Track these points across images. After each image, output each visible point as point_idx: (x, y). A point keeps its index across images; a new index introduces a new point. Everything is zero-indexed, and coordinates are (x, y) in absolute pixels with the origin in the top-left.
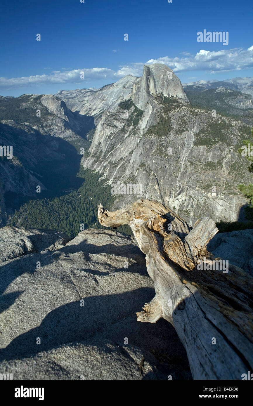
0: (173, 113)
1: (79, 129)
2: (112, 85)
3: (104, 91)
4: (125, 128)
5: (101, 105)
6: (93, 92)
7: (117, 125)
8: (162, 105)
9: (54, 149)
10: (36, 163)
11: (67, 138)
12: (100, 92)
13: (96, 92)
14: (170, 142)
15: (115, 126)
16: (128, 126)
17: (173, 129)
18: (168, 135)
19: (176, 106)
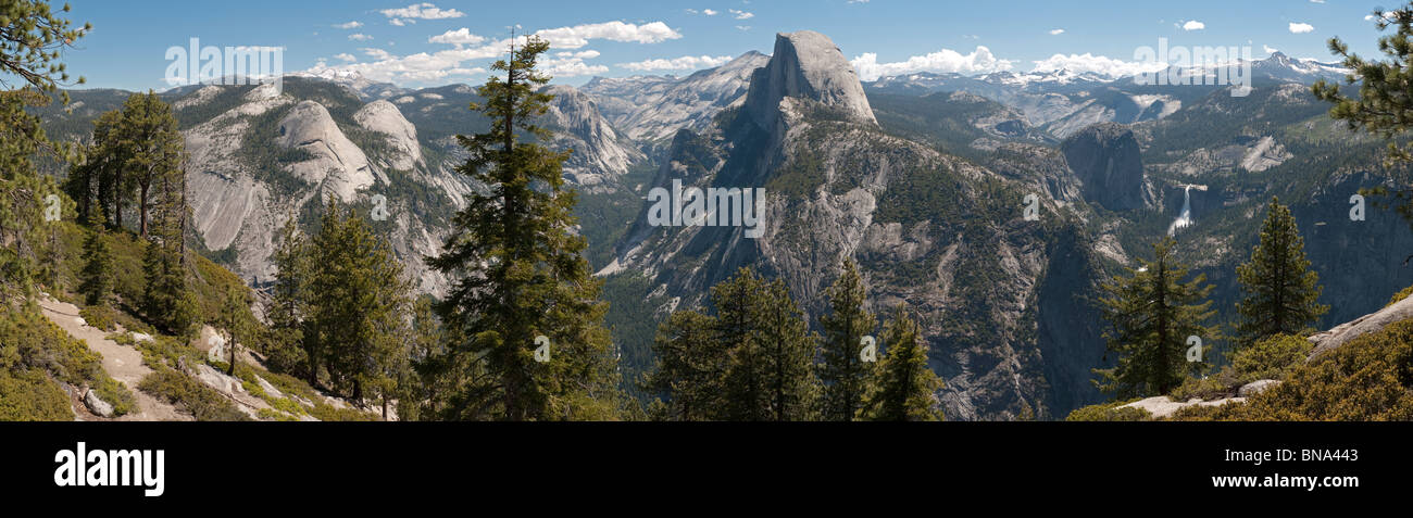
0: (827, 143)
1: (623, 168)
5: (684, 115)
8: (806, 125)
11: (591, 186)
14: (816, 211)
17: (825, 181)
18: (814, 196)
19: (839, 128)
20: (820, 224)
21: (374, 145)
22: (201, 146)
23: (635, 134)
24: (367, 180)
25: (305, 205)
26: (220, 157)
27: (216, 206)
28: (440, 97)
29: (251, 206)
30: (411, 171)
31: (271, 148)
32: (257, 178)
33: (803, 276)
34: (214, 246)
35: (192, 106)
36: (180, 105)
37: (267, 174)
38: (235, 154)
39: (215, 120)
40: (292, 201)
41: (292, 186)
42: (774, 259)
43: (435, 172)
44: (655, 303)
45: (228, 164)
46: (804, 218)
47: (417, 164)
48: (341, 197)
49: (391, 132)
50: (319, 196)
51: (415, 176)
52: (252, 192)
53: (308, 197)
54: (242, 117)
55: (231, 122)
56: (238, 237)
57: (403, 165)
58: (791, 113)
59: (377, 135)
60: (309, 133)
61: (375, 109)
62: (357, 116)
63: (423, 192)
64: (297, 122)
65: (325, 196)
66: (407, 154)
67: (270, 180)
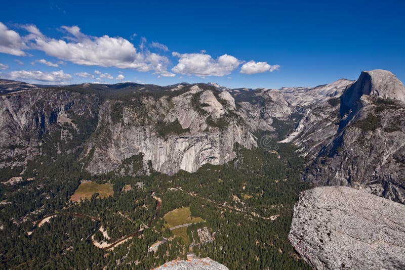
1: (290, 114)
9: (269, 123)
10: (256, 130)
11: (280, 118)
21: (224, 103)
22: (179, 102)
23: (294, 104)
24: (223, 112)
25: (207, 118)
26: (185, 105)
27: (184, 117)
28: (239, 91)
29: (193, 117)
31: (199, 103)
32: (195, 110)
34: (184, 128)
35: (176, 91)
36: (172, 90)
37: (197, 109)
38: (189, 104)
39: (183, 94)
40: (204, 117)
41: (204, 113)
43: (238, 111)
47: (235, 109)
48: (216, 117)
50: (210, 117)
51: (234, 112)
52: (193, 114)
53: (208, 116)
54: (190, 94)
55: (187, 95)
56: (190, 125)
57: (232, 109)
59: (225, 100)
60: (209, 99)
61: (224, 94)
62: (219, 95)
63: (236, 116)
64: (206, 96)
65: (212, 116)
66: (232, 106)
67: (198, 111)
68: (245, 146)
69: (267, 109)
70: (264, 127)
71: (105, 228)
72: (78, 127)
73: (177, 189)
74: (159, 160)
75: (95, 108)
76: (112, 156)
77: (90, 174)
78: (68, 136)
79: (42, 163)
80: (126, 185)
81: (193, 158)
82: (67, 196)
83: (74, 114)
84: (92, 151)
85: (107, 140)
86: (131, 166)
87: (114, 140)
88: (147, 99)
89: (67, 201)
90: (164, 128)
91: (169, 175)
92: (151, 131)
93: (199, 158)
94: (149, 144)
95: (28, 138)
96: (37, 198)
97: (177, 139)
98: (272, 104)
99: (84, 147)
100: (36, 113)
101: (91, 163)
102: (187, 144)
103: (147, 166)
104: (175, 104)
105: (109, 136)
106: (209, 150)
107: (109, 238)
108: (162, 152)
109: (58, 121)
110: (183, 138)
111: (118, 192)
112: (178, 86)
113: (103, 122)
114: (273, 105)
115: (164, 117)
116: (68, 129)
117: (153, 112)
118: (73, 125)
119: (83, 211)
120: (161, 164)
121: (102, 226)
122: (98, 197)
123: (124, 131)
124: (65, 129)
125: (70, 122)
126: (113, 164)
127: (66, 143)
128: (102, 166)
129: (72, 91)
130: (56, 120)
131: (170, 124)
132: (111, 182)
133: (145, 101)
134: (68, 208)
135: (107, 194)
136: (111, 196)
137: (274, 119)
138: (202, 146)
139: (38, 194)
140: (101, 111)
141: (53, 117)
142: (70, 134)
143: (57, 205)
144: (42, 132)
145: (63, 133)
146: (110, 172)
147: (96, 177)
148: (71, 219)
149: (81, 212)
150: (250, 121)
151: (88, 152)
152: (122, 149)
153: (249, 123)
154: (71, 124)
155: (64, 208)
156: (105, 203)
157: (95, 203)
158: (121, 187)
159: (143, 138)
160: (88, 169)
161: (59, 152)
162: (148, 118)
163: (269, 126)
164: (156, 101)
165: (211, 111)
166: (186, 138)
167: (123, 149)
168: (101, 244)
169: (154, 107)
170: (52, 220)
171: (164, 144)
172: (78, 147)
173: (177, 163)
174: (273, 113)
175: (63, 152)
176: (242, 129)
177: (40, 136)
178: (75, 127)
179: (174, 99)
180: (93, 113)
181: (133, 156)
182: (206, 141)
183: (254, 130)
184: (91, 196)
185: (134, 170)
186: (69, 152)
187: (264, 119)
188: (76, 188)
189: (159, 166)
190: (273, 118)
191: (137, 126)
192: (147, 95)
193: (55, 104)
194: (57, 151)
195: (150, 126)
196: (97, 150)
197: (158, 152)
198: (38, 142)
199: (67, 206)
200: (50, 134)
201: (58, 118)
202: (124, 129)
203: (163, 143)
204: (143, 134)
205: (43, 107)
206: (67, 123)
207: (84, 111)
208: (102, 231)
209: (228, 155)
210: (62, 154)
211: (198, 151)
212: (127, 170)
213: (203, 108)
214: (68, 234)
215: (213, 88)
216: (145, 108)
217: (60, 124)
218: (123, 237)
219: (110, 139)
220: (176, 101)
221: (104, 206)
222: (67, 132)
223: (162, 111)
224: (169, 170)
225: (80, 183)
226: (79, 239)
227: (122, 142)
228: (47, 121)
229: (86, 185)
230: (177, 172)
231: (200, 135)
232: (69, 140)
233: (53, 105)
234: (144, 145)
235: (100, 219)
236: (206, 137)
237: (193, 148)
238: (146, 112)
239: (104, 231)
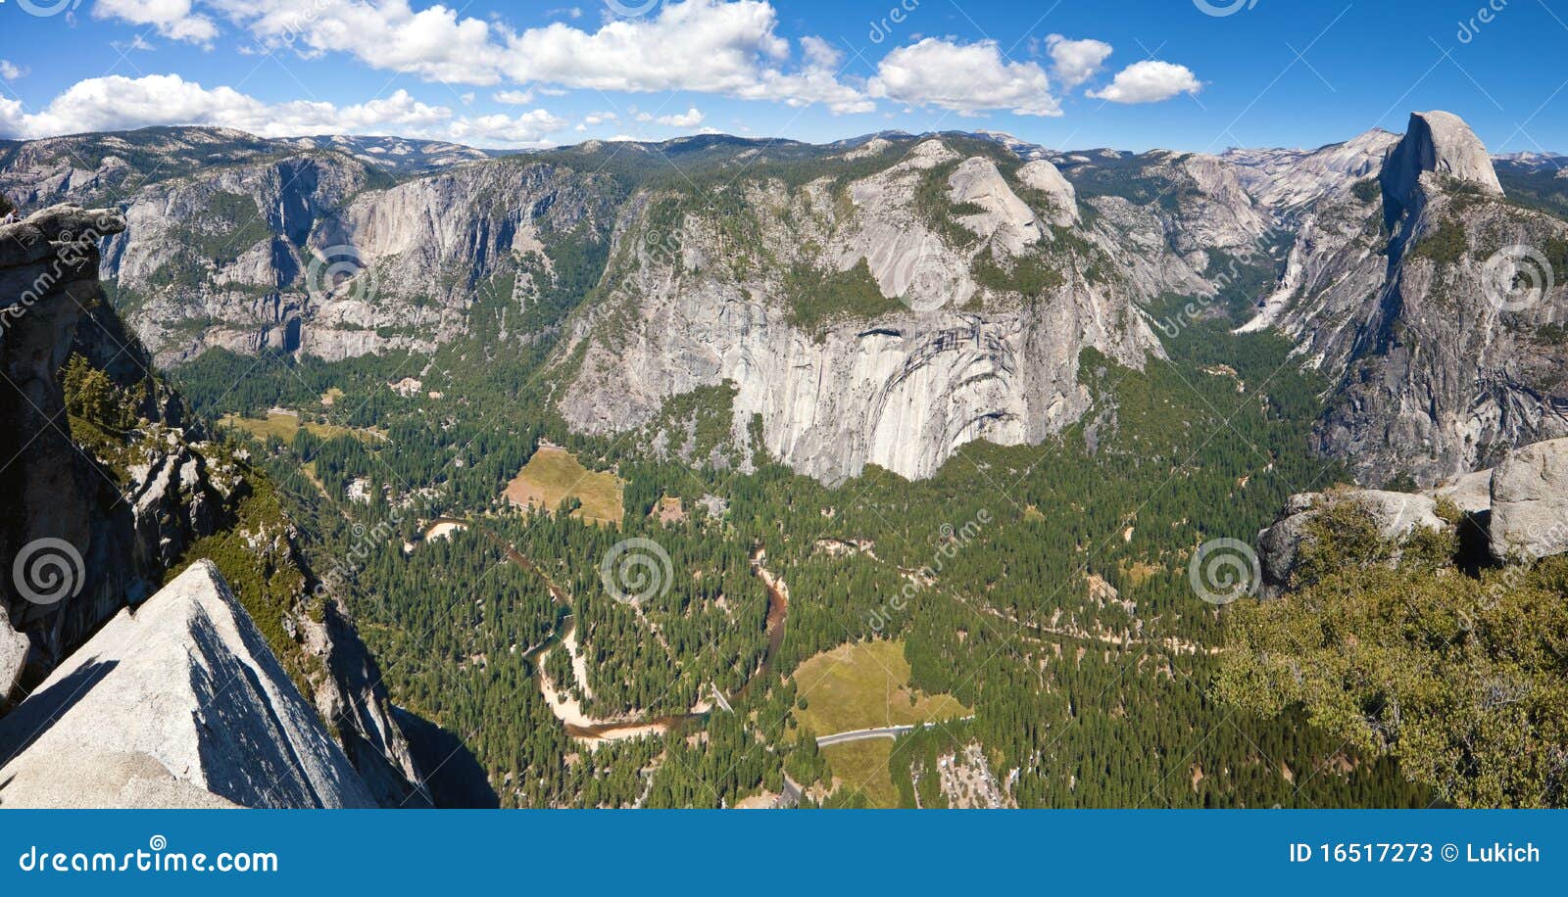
0: (1468, 214)
1: (1258, 231)
2: (1340, 145)
3: (1323, 157)
4: (1362, 239)
5: (1314, 185)
6: (1298, 157)
7: (1345, 230)
8: (1445, 196)
9: (1198, 269)
10: (1155, 296)
11: (1230, 247)
12: (1313, 158)
13: (1305, 156)
14: (1460, 276)
15: (1337, 233)
16: (1369, 235)
17: (1468, 248)
18: (1457, 261)
19: (1477, 201)
20: (1465, 289)
21: (1038, 201)
22: (873, 196)
23: (1267, 200)
24: (1033, 234)
25: (976, 257)
26: (893, 207)
27: (890, 254)
28: (1086, 159)
30: (1072, 227)
31: (946, 201)
32: (930, 228)
33: (1451, 337)
34: (888, 293)
35: (862, 158)
36: (850, 156)
37: (939, 226)
38: (909, 204)
39: (889, 171)
40: (964, 253)
41: (964, 237)
42: (1424, 320)
43: (1090, 229)
44: (1300, 359)
45: (900, 214)
46: (1451, 282)
47: (1076, 222)
48: (1010, 252)
49: (1051, 191)
50: (987, 253)
51: (1075, 232)
53: (979, 249)
54: (913, 169)
55: (902, 173)
57: (1065, 222)
58: (1430, 186)
59: (1040, 192)
60: (979, 189)
61: (1036, 168)
62: (1020, 173)
63: (1084, 247)
64: (970, 177)
65: (994, 249)
66: (1067, 211)
67: (942, 231)
68: (1120, 360)
69: (1188, 219)
70: (1181, 284)
71: (582, 640)
72: (556, 268)
73: (852, 552)
74: (791, 419)
75: (605, 214)
76: (634, 377)
77: (565, 425)
78: (530, 291)
79: (463, 358)
80: (666, 497)
81: (921, 416)
82: (499, 479)
83: (551, 228)
84: (582, 348)
85: (625, 320)
86: (690, 427)
87: (646, 321)
88: (763, 187)
89: (498, 495)
90: (815, 293)
91: (826, 482)
92: (768, 301)
93: (945, 415)
94: (758, 351)
95: (448, 284)
96: (437, 454)
97: (861, 335)
98: (1200, 201)
99: (561, 331)
100: (473, 224)
101: (574, 390)
102: (900, 357)
103: (746, 436)
104: (857, 207)
105: (634, 306)
106: (985, 383)
107: (588, 693)
108: (804, 387)
109: (513, 246)
110: (887, 333)
111: (638, 519)
112: (870, 144)
113: (622, 257)
114: (1204, 206)
115: (817, 250)
116: (533, 272)
117: (776, 231)
118: (546, 261)
119: (531, 546)
120: (796, 435)
121: (573, 633)
122: (576, 515)
123: (680, 295)
124: (525, 270)
125: (539, 252)
126: (635, 410)
127: (522, 311)
128: (601, 408)
129: (555, 165)
130: (510, 243)
131: (839, 279)
132: (622, 474)
133: (755, 196)
134: (495, 518)
135: (605, 512)
136: (613, 525)
137: (1211, 251)
138: (958, 368)
139: (442, 443)
140: (620, 224)
141: (506, 235)
142: (535, 288)
143: (473, 494)
144: (477, 272)
145: (520, 281)
146: (621, 434)
147: (579, 441)
148: (498, 559)
149: (524, 548)
150: (1131, 264)
151: (570, 351)
152: (667, 356)
153: (1127, 272)
154: (541, 258)
155: (488, 512)
156: (594, 547)
157: (567, 532)
158: (650, 500)
159: (740, 323)
160: (562, 405)
161: (503, 335)
162: (762, 252)
163: (1197, 278)
164: (792, 194)
165: (988, 230)
166: (897, 334)
167: (671, 356)
168: (562, 700)
169: (785, 216)
170: (456, 534)
171: (812, 353)
172: (548, 329)
173: (859, 436)
174: (1206, 231)
175: (512, 338)
176: (1107, 295)
177: (472, 281)
178: (548, 269)
179: (854, 188)
180: (600, 228)
181: (702, 390)
182: (972, 345)
183: (1150, 296)
184: (558, 502)
185: (697, 444)
186: (524, 339)
187: (1181, 256)
188: (526, 462)
189: (788, 442)
190: (1207, 250)
191: (723, 280)
192: (761, 175)
193: (515, 198)
194: (498, 331)
195: (767, 284)
196: (596, 347)
197: (789, 384)
198: (465, 297)
199: (494, 510)
200: (491, 278)
201: (514, 239)
202: (681, 286)
203: (808, 350)
204: (740, 309)
205: (489, 205)
206: (533, 253)
207: (577, 221)
208: (573, 653)
209: (1060, 401)
210: (508, 341)
211: (940, 389)
212: (677, 439)
213: (960, 220)
214: (483, 607)
215: (992, 148)
216: (752, 218)
217: (515, 255)
218: (632, 712)
219: (636, 316)
220: (860, 195)
221: (590, 556)
222: (529, 281)
223: (809, 230)
224: (826, 464)
225: (535, 448)
226: (507, 643)
227: (671, 332)
228: (491, 243)
229: (551, 461)
230: (856, 472)
231: (951, 322)
232: (529, 303)
233: (510, 202)
234: (741, 351)
235: (570, 597)
236: (974, 332)
237: (921, 376)
238: (756, 232)
239: (579, 653)
